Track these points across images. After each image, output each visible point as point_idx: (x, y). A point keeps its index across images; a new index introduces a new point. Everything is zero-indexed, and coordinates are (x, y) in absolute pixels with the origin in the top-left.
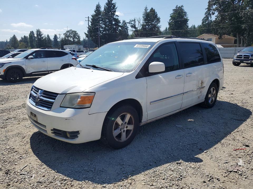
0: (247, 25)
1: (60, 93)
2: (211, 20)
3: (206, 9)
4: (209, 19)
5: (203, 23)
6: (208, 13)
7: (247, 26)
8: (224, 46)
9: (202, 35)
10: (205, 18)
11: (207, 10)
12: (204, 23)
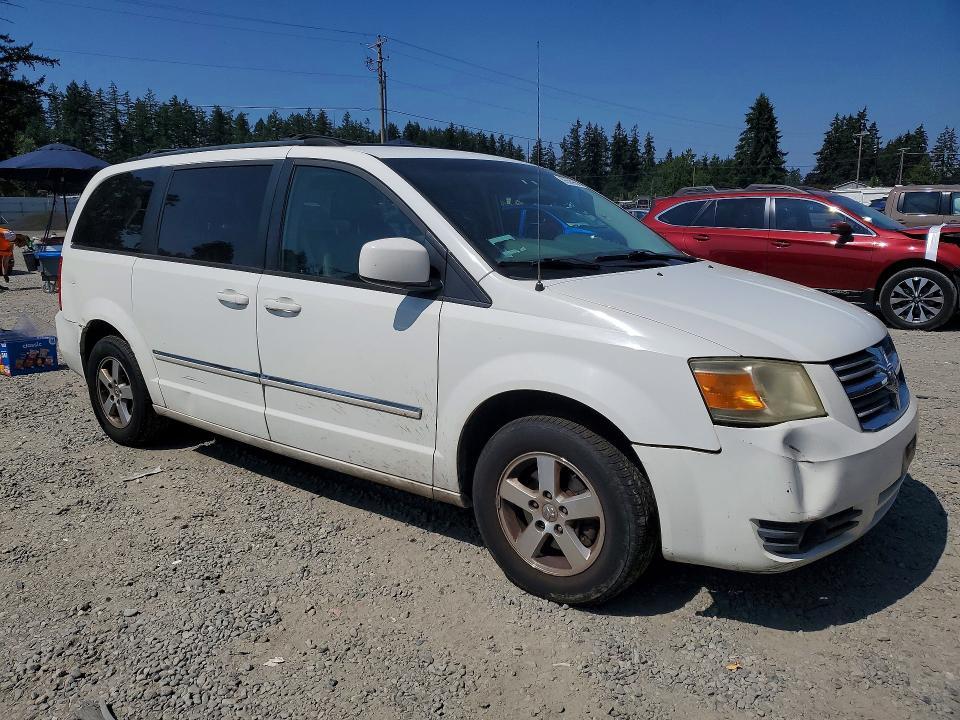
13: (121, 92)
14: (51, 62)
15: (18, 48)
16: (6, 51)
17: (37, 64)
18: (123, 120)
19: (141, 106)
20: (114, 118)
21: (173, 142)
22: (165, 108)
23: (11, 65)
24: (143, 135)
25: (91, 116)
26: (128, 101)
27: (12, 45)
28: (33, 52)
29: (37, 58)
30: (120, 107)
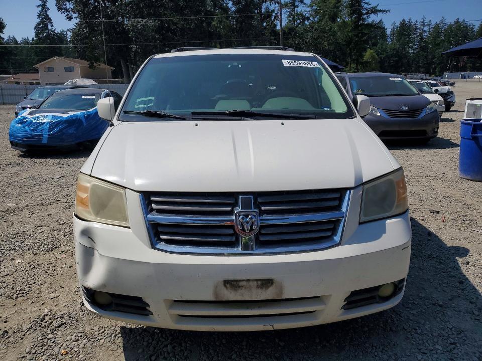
0: (139, 45)
1: (353, 185)
2: (53, 30)
3: (38, 6)
4: (50, 27)
5: (37, 34)
6: (43, 15)
7: (139, 48)
8: (99, 82)
9: (53, 58)
10: (39, 24)
11: (40, 9)
12: (41, 36)
13: (427, 21)
14: (386, 11)
15: (372, 8)
16: (367, 10)
17: (380, 14)
18: (425, 36)
19: (437, 26)
20: (421, 35)
21: (451, 44)
22: (451, 26)
23: (368, 16)
24: (435, 43)
25: (409, 35)
26: (430, 25)
27: (370, 6)
28: (379, 8)
29: (380, 11)
30: (425, 29)
